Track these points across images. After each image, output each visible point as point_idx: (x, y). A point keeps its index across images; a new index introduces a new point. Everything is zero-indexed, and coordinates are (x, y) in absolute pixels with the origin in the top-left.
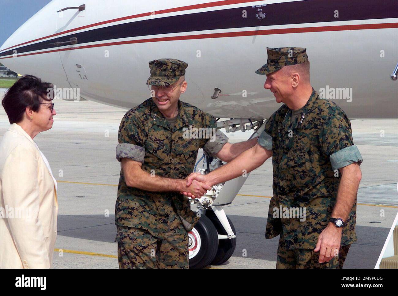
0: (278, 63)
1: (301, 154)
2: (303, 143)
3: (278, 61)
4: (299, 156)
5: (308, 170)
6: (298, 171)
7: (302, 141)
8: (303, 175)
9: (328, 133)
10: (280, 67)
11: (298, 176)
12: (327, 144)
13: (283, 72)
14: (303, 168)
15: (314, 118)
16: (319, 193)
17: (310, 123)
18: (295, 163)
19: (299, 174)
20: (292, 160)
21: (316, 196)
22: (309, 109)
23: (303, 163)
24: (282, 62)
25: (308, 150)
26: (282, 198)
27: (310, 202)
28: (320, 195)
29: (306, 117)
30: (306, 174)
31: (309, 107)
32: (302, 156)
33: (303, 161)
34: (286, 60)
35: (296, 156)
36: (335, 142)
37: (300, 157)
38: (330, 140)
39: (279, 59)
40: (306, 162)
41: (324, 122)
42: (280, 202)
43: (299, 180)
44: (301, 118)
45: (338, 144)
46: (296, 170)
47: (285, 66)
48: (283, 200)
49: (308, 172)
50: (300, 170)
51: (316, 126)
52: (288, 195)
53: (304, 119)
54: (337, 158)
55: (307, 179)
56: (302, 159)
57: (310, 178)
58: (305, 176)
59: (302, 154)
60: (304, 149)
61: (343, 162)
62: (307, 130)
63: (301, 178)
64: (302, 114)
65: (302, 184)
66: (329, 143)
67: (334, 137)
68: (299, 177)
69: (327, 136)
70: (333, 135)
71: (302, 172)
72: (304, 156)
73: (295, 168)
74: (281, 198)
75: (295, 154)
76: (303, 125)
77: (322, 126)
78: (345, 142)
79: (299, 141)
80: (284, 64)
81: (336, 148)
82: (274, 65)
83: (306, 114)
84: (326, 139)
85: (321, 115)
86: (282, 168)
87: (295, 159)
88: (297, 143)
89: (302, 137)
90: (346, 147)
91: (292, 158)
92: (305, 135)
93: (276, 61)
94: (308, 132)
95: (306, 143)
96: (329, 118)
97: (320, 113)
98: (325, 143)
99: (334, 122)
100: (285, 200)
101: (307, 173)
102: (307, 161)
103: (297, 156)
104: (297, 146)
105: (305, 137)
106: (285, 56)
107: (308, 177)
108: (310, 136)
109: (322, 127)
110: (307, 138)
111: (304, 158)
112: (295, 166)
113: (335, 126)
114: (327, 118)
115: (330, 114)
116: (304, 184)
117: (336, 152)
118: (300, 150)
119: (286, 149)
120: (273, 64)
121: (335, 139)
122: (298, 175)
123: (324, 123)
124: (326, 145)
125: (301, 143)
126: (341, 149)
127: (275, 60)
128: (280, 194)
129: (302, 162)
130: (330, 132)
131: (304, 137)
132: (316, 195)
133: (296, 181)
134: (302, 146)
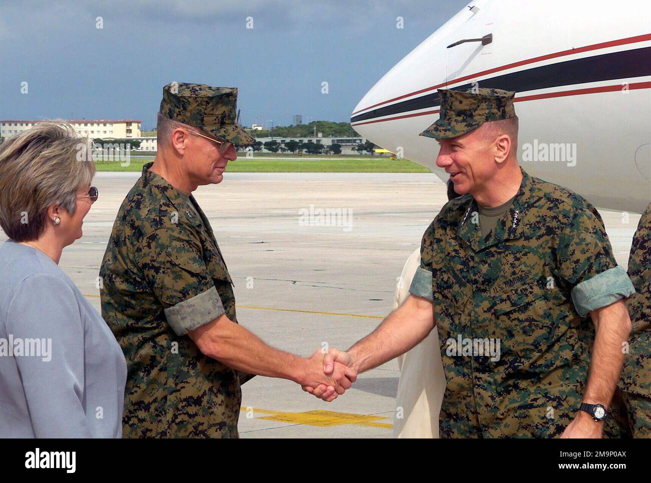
0: (471, 116)
1: (524, 287)
2: (526, 266)
3: (473, 113)
4: (519, 292)
5: (541, 316)
6: (518, 319)
7: (523, 262)
8: (530, 326)
9: (573, 243)
10: (477, 124)
11: (519, 329)
12: (573, 264)
13: (482, 134)
14: (530, 313)
15: (544, 218)
16: (558, 359)
17: (534, 227)
18: (513, 305)
19: (521, 326)
20: (506, 300)
21: (555, 366)
22: (526, 202)
23: (529, 304)
24: (480, 115)
25: (537, 278)
26: (481, 378)
27: (540, 378)
28: (562, 364)
29: (523, 217)
30: (536, 323)
31: (523, 199)
32: (526, 290)
33: (530, 298)
34: (488, 111)
35: (514, 292)
36: (588, 259)
37: (522, 292)
38: (578, 255)
39: (475, 110)
40: (534, 301)
41: (567, 222)
42: (477, 386)
43: (519, 338)
44: (512, 219)
45: (592, 263)
46: (515, 319)
47: (487, 121)
48: (481, 383)
49: (539, 319)
50: (522, 316)
51: (550, 231)
52: (493, 372)
53: (518, 220)
54: (592, 289)
55: (538, 333)
56: (527, 296)
57: (544, 331)
58: (533, 328)
59: (526, 286)
60: (530, 277)
61: (605, 296)
62: (531, 240)
63: (525, 332)
64: (512, 212)
65: (528, 344)
66: (577, 262)
67: (587, 251)
68: (521, 331)
69: (571, 248)
70: (584, 246)
71: (526, 320)
72: (530, 290)
73: (511, 315)
74: (479, 379)
75: (512, 288)
76: (519, 231)
77: (562, 229)
78: (605, 261)
79: (517, 263)
80: (485, 118)
81: (589, 272)
82: (464, 120)
83: (521, 212)
84: (569, 253)
85: (557, 210)
86: (480, 319)
87: (513, 297)
88: (514, 267)
89: (521, 254)
90: (608, 268)
91: (504, 296)
92: (527, 250)
93: (468, 113)
94: (534, 243)
95: (534, 266)
96: (575, 216)
97: (556, 205)
98: (568, 262)
99: (583, 223)
100: (486, 381)
101: (538, 321)
102: (538, 298)
103: (516, 290)
104: (514, 273)
105: (528, 254)
106: (487, 103)
107: (539, 330)
108: (541, 250)
109: (561, 231)
110: (535, 255)
111: (531, 293)
112: (511, 311)
113: (587, 229)
114: (572, 215)
115: (576, 208)
116: (532, 345)
117: (591, 277)
118: (521, 279)
119: (483, 283)
120: (461, 118)
121: (588, 255)
122: (518, 327)
123: (565, 224)
124: (569, 266)
125: (523, 267)
126: (598, 272)
127: (465, 110)
128: (477, 370)
129: (526, 301)
130: (578, 241)
131: (525, 255)
132: (554, 364)
133: (513, 339)
134: (524, 273)
